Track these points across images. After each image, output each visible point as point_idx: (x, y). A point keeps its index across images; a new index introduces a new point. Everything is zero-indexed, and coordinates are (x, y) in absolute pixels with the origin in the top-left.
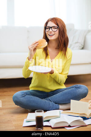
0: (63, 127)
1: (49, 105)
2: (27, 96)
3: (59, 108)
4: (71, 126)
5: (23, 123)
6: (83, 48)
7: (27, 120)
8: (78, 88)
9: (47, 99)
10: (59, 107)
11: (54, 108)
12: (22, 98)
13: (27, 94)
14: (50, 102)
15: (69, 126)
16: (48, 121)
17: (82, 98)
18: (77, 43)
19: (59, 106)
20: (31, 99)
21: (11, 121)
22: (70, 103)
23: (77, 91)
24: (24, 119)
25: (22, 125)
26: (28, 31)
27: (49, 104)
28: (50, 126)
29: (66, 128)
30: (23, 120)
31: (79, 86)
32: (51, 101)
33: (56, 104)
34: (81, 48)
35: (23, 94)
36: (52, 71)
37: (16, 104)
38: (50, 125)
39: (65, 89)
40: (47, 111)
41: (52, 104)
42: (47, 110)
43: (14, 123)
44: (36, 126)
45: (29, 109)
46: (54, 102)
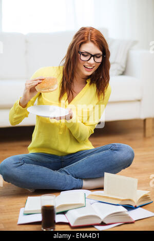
0: (92, 226)
1: (66, 180)
2: (26, 165)
4: (107, 223)
5: (18, 217)
6: (123, 73)
7: (24, 211)
8: (116, 150)
9: (61, 172)
12: (16, 169)
13: (24, 161)
14: (66, 175)
15: (103, 224)
16: (64, 213)
17: (124, 168)
19: (82, 182)
20: (33, 171)
23: (115, 155)
24: (19, 208)
25: (17, 222)
27: (65, 178)
28: (68, 224)
29: (96, 227)
30: (18, 211)
31: (117, 146)
32: (68, 174)
33: (77, 178)
34: (121, 73)
35: (18, 162)
37: (5, 180)
38: (67, 221)
39: (92, 151)
40: (62, 192)
42: (61, 189)
44: (42, 223)
45: (29, 188)
46: (73, 176)
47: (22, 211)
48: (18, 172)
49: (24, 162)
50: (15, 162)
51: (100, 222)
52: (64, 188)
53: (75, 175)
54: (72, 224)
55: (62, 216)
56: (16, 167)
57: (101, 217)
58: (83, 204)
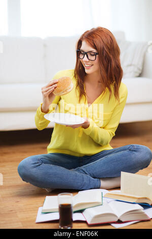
1: (83, 180)
2: (44, 165)
3: (100, 186)
4: (123, 221)
5: (37, 216)
6: (140, 75)
7: (43, 210)
8: (134, 151)
10: (100, 184)
11: (92, 186)
12: (35, 169)
14: (84, 175)
15: (119, 222)
16: (81, 211)
17: (142, 169)
18: (131, 65)
19: (100, 182)
20: (51, 171)
21: (16, 212)
22: (119, 176)
24: (38, 208)
25: (35, 220)
26: (45, 46)
27: (83, 178)
28: (85, 222)
29: (113, 225)
30: (36, 210)
31: (135, 147)
32: (86, 173)
33: (95, 178)
34: (138, 75)
35: (37, 162)
36: (85, 123)
37: (23, 180)
38: (84, 220)
40: (80, 192)
41: (87, 178)
43: (21, 216)
44: (60, 222)
45: (47, 188)
46: (91, 175)
47: (40, 210)
48: (36, 172)
49: (43, 162)
50: (34, 162)
51: (116, 220)
52: (82, 188)
53: (93, 175)
54: (89, 222)
55: (80, 214)
56: (35, 167)
57: (117, 215)
58: (100, 203)
